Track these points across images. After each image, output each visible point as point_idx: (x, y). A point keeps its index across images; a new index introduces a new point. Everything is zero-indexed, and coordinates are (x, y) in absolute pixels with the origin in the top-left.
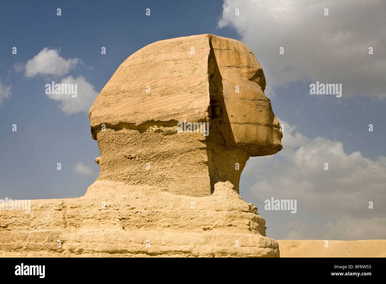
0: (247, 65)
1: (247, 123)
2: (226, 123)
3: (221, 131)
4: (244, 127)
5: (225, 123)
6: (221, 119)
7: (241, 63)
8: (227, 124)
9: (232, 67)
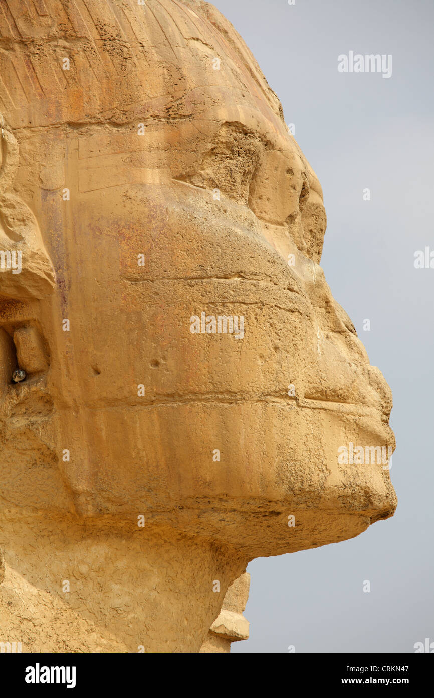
0: (163, 108)
1: (172, 395)
2: (70, 403)
3: (52, 446)
4: (155, 417)
5: (65, 406)
6: (49, 386)
7: (132, 99)
8: (77, 412)
9: (91, 123)
